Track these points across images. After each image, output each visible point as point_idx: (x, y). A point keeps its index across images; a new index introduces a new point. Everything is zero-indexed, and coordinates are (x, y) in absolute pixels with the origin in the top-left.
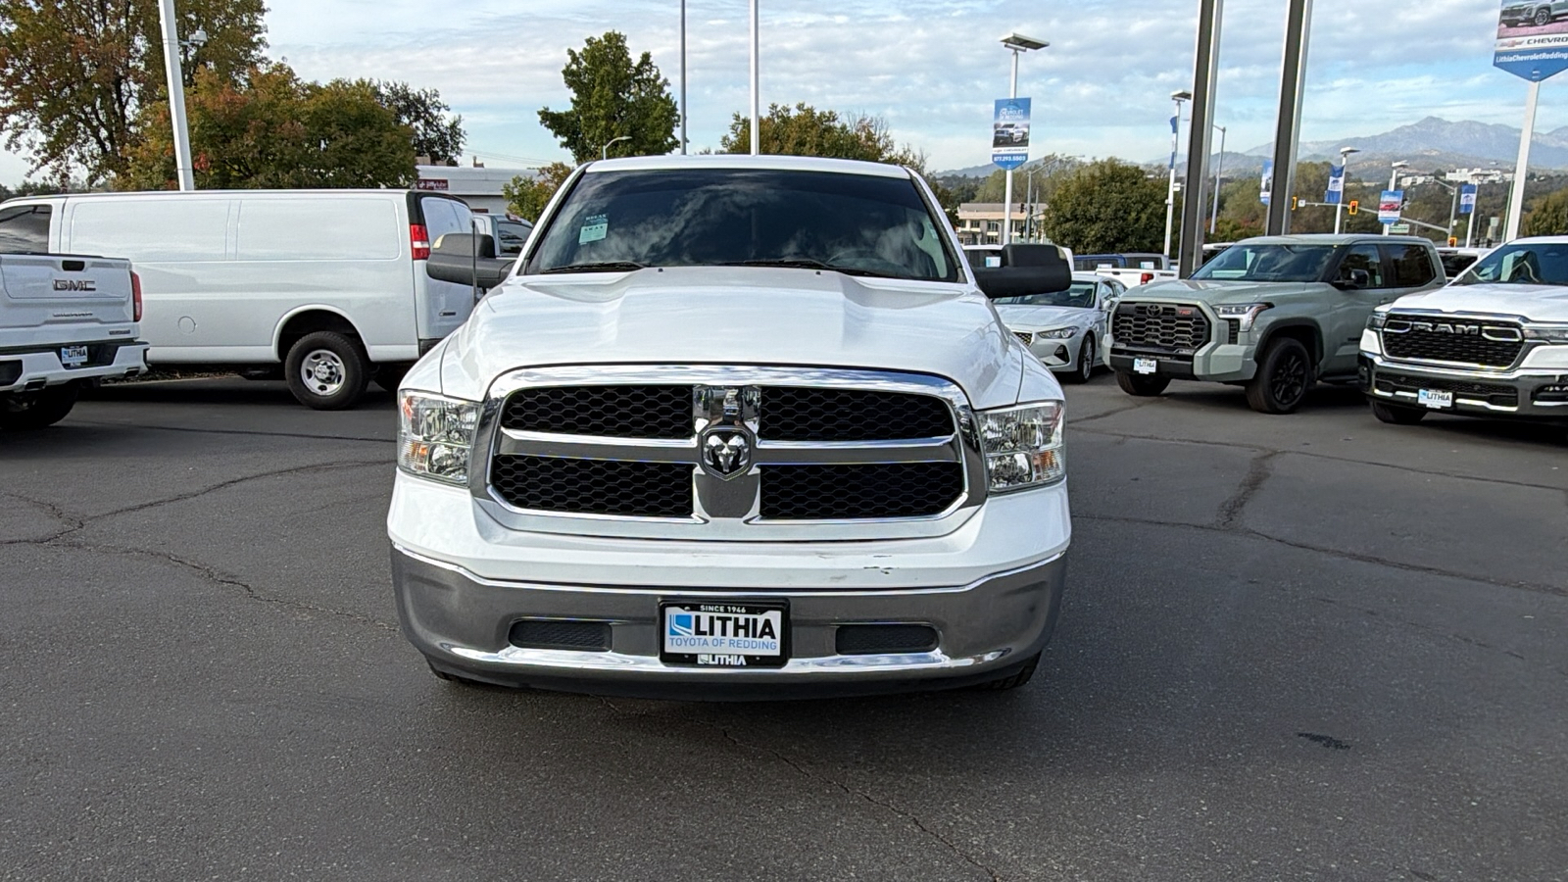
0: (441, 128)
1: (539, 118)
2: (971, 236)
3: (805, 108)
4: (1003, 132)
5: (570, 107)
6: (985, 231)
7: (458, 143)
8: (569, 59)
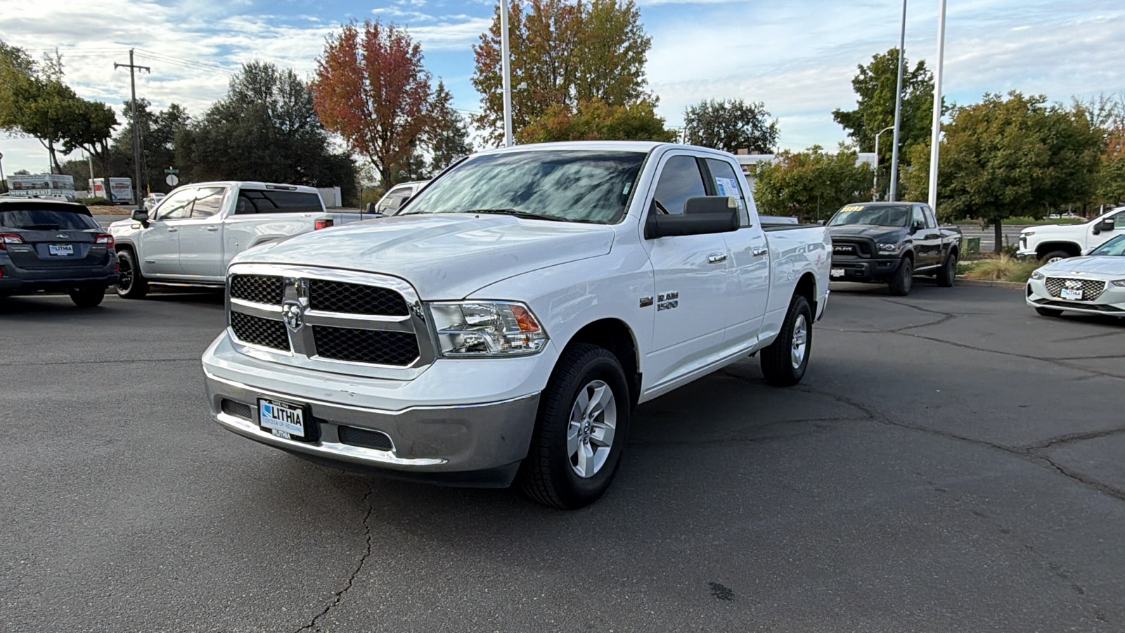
0: (764, 128)
1: (833, 116)
3: (1016, 94)
5: (856, 107)
7: (774, 138)
8: (858, 72)
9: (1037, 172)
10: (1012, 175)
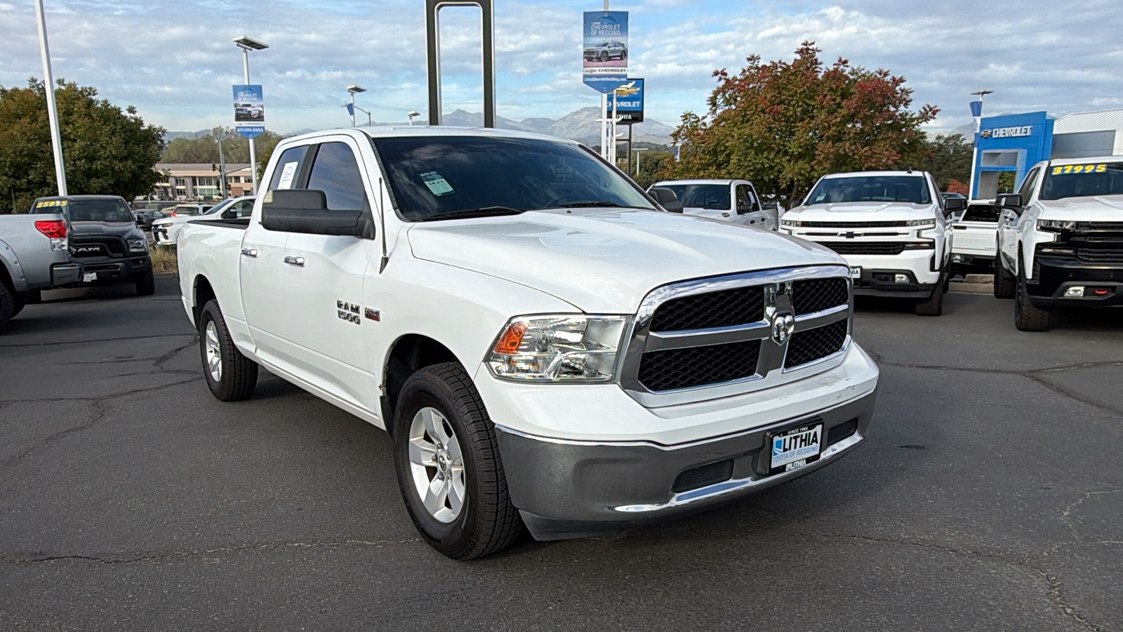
2: (163, 190)
3: (65, 83)
4: (242, 110)
6: (174, 186)
9: (118, 166)
10: (94, 167)
